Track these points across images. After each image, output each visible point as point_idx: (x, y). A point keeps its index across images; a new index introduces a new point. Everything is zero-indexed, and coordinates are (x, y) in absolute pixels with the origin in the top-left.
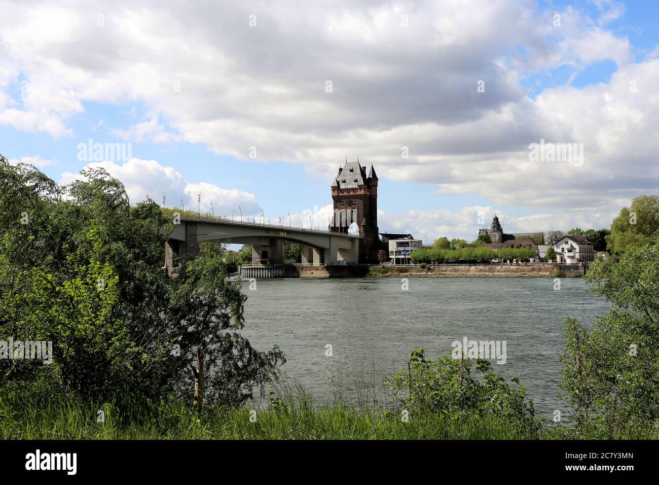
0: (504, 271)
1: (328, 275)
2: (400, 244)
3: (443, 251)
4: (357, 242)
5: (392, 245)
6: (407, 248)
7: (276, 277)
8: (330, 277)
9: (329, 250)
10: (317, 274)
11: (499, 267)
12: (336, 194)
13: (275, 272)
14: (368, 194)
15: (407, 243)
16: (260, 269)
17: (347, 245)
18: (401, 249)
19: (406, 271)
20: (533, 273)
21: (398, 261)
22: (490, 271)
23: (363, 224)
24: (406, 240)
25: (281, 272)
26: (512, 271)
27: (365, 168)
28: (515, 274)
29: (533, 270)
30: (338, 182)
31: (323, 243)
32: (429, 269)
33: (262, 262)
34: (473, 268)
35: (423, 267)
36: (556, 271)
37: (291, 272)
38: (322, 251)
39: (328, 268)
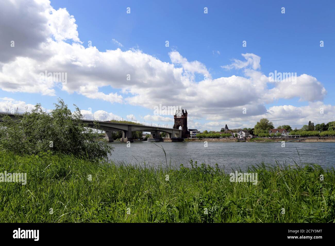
0: (223, 140)
1: (172, 141)
2: (193, 132)
3: (206, 134)
4: (181, 132)
5: (191, 132)
6: (195, 133)
7: (156, 142)
8: (172, 142)
9: (172, 134)
10: (169, 141)
11: (221, 139)
12: (175, 118)
13: (156, 140)
14: (185, 117)
15: (195, 132)
16: (153, 139)
17: (178, 132)
18: (194, 134)
19: (195, 140)
20: (231, 141)
21: (192, 137)
22: (218, 140)
23: (183, 126)
24: (195, 131)
25: (158, 140)
26: (225, 140)
27: (184, 110)
28: (225, 141)
29: (231, 140)
30: (176, 114)
31: (171, 132)
32: (201, 140)
33: (153, 137)
34: (214, 139)
35: (199, 139)
36: (237, 140)
37: (161, 140)
38: (170, 134)
39: (172, 139)
